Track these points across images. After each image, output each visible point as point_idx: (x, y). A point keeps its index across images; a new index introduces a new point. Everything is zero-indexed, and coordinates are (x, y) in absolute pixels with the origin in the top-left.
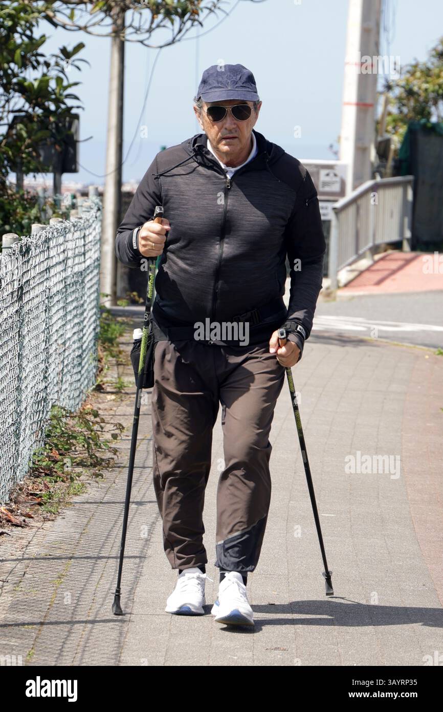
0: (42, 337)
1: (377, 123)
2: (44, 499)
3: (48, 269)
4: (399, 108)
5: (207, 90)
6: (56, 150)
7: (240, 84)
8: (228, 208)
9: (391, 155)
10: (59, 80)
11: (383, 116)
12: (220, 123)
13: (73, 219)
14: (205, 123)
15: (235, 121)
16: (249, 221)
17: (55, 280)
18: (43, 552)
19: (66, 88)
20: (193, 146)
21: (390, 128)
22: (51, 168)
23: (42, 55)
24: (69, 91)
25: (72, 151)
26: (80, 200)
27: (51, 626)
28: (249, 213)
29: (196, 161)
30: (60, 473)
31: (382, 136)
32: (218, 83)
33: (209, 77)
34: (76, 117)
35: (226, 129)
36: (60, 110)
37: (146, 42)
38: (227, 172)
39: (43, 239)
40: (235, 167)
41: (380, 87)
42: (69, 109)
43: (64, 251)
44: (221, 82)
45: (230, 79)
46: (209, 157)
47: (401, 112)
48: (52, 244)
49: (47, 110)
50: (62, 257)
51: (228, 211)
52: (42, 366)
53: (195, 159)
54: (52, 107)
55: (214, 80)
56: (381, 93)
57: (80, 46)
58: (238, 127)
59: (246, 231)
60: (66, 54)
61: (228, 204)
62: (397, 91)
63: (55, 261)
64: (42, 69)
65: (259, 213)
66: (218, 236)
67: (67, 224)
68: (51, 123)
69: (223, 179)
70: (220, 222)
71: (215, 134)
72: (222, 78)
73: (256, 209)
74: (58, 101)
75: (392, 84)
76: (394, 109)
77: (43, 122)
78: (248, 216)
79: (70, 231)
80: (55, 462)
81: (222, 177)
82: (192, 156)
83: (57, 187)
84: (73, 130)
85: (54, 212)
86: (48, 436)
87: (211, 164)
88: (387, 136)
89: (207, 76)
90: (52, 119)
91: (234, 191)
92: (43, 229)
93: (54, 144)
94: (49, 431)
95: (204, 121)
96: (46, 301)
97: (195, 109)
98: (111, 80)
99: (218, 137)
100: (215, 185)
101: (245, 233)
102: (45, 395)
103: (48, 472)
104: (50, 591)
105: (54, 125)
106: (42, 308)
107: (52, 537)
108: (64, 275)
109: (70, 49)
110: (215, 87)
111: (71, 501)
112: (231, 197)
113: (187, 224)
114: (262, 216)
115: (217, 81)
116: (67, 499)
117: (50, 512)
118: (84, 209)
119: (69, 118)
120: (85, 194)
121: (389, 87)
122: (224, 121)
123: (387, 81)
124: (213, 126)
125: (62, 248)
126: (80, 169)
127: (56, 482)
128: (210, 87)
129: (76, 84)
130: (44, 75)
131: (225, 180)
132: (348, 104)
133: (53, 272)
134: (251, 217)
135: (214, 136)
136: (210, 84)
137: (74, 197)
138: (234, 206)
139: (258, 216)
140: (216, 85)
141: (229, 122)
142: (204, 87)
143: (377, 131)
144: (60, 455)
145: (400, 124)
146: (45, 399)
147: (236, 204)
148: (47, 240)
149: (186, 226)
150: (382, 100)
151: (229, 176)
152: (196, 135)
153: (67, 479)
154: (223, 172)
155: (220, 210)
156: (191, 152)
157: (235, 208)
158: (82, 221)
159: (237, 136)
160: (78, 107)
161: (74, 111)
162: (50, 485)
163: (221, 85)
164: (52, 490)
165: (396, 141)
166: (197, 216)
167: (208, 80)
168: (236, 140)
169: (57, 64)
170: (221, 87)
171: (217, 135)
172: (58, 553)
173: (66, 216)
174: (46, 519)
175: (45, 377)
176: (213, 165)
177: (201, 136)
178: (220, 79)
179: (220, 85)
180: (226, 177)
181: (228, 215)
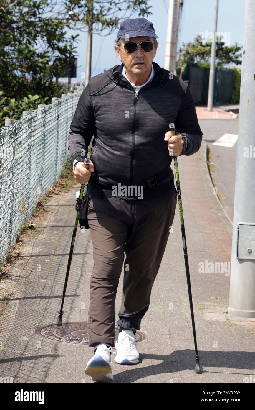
0: (65, 132)
1: (177, 63)
2: (65, 186)
3: (67, 109)
4: (184, 58)
5: (124, 33)
6: (69, 70)
7: (146, 28)
8: (137, 112)
9: (181, 74)
10: (71, 46)
11: (179, 61)
12: (133, 54)
13: (75, 93)
14: (123, 56)
15: (143, 53)
16: (150, 120)
17: (69, 113)
18: (65, 203)
19: (72, 49)
20: (113, 73)
21: (181, 64)
22: (67, 76)
23: (65, 38)
24: (74, 50)
25: (74, 70)
26: (77, 87)
27: (67, 227)
28: (150, 115)
29: (114, 82)
30: (70, 177)
31: (178, 67)
32: (131, 28)
33: (125, 25)
34: (76, 59)
35: (137, 57)
36: (71, 57)
37: (100, 34)
38: (135, 89)
39: (65, 99)
40: (141, 85)
41: (178, 50)
42: (74, 56)
43: (72, 104)
44: (133, 27)
45: (139, 26)
46: (123, 79)
47: (185, 59)
48: (68, 101)
49: (66, 56)
50: (71, 106)
51: (137, 114)
52: (65, 142)
53: (114, 81)
54: (68, 55)
55: (128, 26)
56: (178, 53)
57: (78, 35)
58: (144, 56)
59: (149, 127)
60: (73, 38)
61: (137, 109)
62: (184, 52)
63: (69, 107)
64: (65, 43)
65: (157, 115)
66: (131, 130)
67: (73, 94)
68: (68, 61)
69: (132, 93)
70: (132, 121)
71: (130, 61)
72: (134, 25)
73: (155, 112)
74: (70, 53)
75: (182, 49)
76: (182, 58)
77: (65, 60)
78: (149, 117)
79: (74, 97)
80: (69, 174)
81: (132, 92)
82: (112, 79)
83: (69, 82)
84: (75, 63)
85: (68, 91)
86: (66, 165)
87: (125, 84)
88: (180, 67)
89: (124, 24)
90: (68, 59)
91: (140, 101)
92: (65, 96)
93: (69, 68)
94: (67, 163)
95: (122, 54)
96: (66, 120)
97: (115, 48)
98: (88, 47)
99: (132, 63)
100: (128, 97)
101: (148, 128)
102: (65, 151)
103: (66, 177)
104: (67, 215)
105: (69, 62)
106: (65, 122)
107: (68, 198)
108: (72, 112)
109: (74, 36)
110: (130, 31)
111: (74, 186)
112: (138, 105)
113: (110, 124)
114: (159, 116)
115: (131, 27)
116: (73, 186)
117: (67, 190)
118: (79, 90)
119: (73, 59)
120: (79, 85)
121: (181, 51)
122: (136, 53)
123: (180, 49)
124: (128, 56)
125: (72, 103)
126: (77, 76)
127: (69, 180)
128: (126, 31)
129: (76, 47)
130: (66, 45)
131: (134, 94)
132: (167, 56)
133: (69, 110)
134: (151, 118)
135: (129, 63)
136: (126, 29)
137: (75, 86)
138: (140, 110)
139: (156, 117)
140: (131, 29)
141: (139, 52)
142: (121, 32)
143: (177, 66)
144: (70, 171)
145: (184, 63)
146: (65, 153)
147: (142, 109)
148: (67, 100)
149: (110, 125)
150: (178, 55)
151: (137, 92)
152: (115, 66)
153: (73, 179)
154: (133, 89)
155: (132, 113)
156: (112, 77)
157: (141, 112)
158: (78, 94)
159: (144, 62)
160: (77, 55)
161: (76, 57)
162: (67, 181)
163: (134, 29)
164: (67, 183)
165: (183, 69)
166: (116, 118)
167: (124, 27)
168: (143, 66)
169: (70, 41)
170: (134, 30)
171: (131, 62)
172: (70, 203)
173: (73, 92)
174: (65, 192)
175: (66, 146)
176: (126, 85)
177: (118, 66)
178: (133, 25)
179: (132, 29)
180: (135, 92)
181: (136, 116)
